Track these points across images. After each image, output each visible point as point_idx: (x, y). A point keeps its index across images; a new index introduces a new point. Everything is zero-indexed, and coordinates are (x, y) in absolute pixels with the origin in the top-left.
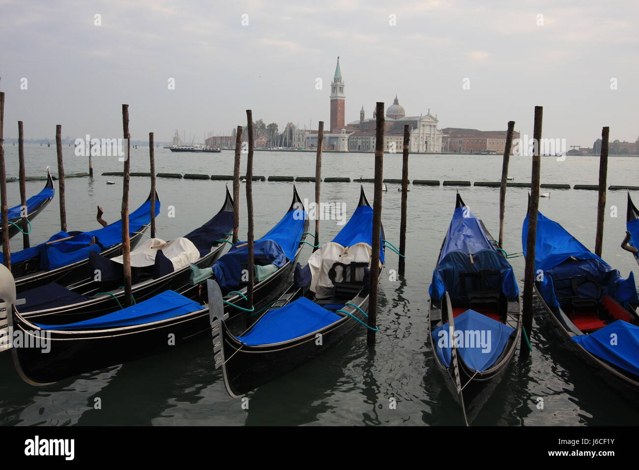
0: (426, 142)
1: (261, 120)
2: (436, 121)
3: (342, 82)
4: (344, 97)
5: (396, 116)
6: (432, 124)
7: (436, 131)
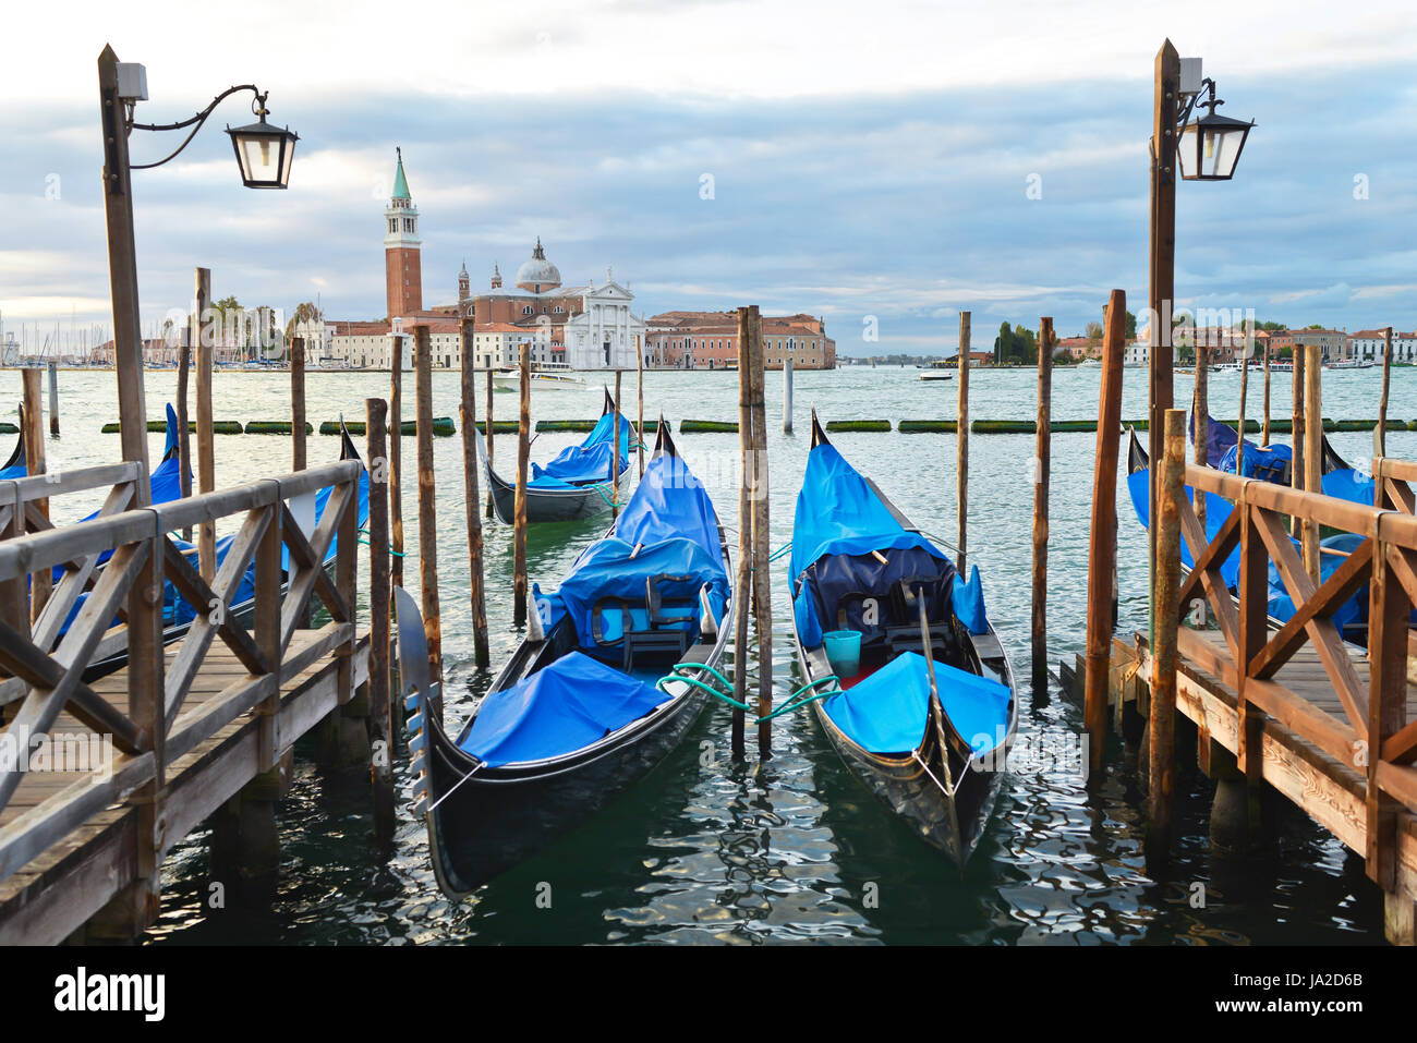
0: (607, 346)
1: (233, 298)
2: (629, 297)
3: (412, 207)
4: (419, 243)
5: (538, 286)
6: (620, 304)
7: (629, 319)
